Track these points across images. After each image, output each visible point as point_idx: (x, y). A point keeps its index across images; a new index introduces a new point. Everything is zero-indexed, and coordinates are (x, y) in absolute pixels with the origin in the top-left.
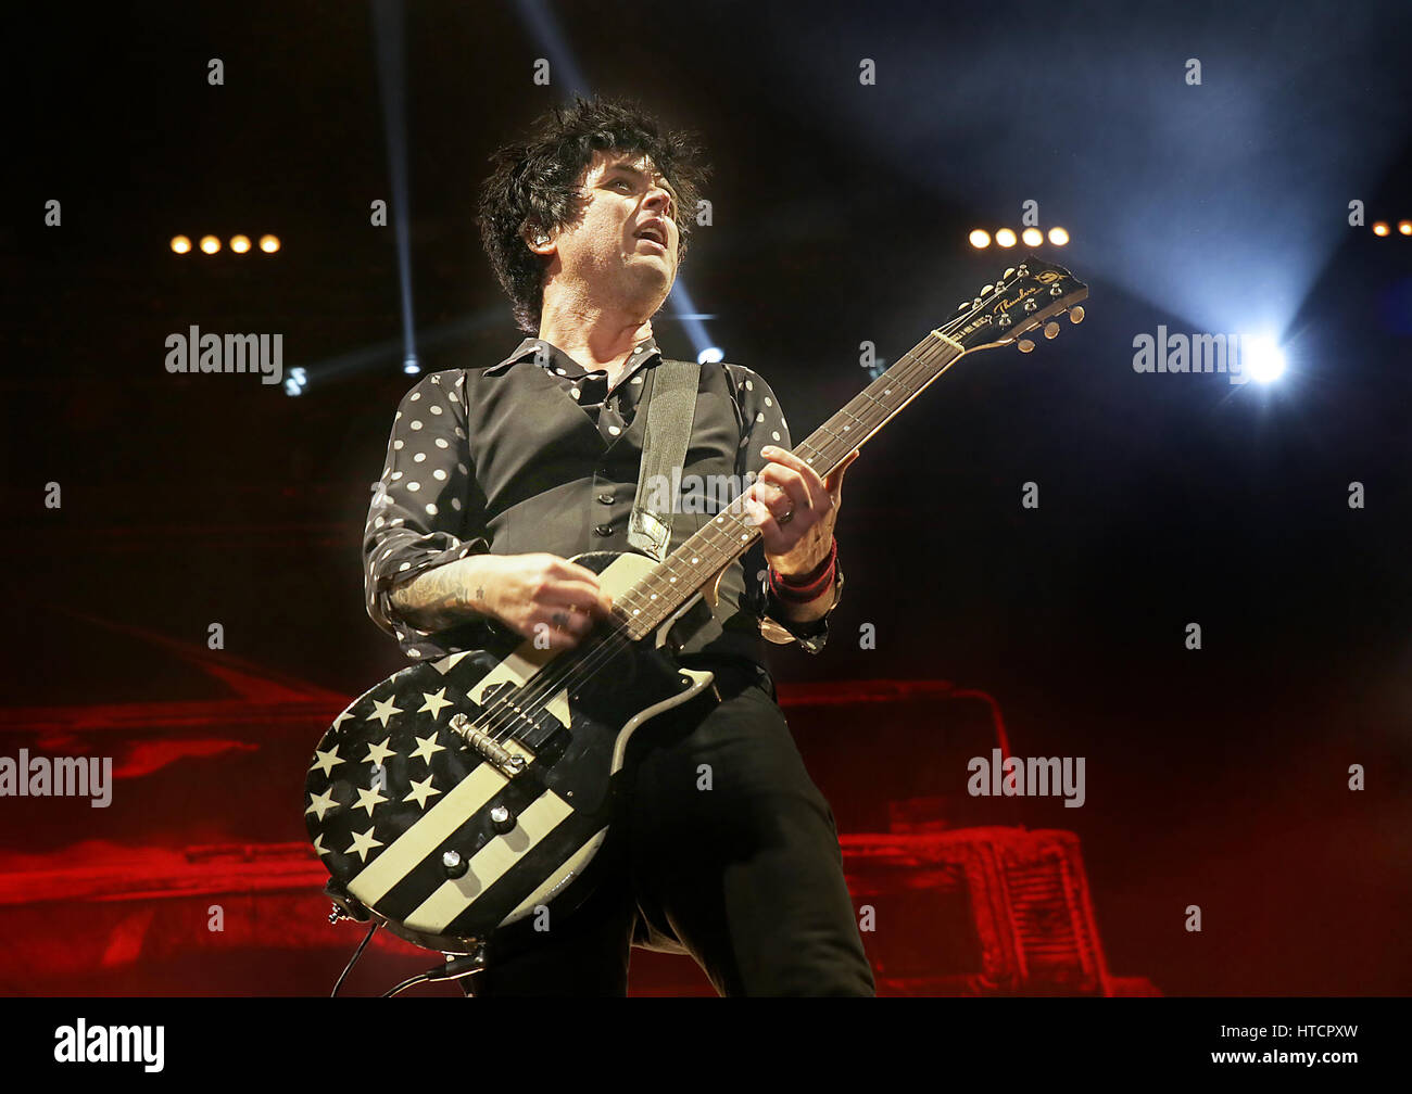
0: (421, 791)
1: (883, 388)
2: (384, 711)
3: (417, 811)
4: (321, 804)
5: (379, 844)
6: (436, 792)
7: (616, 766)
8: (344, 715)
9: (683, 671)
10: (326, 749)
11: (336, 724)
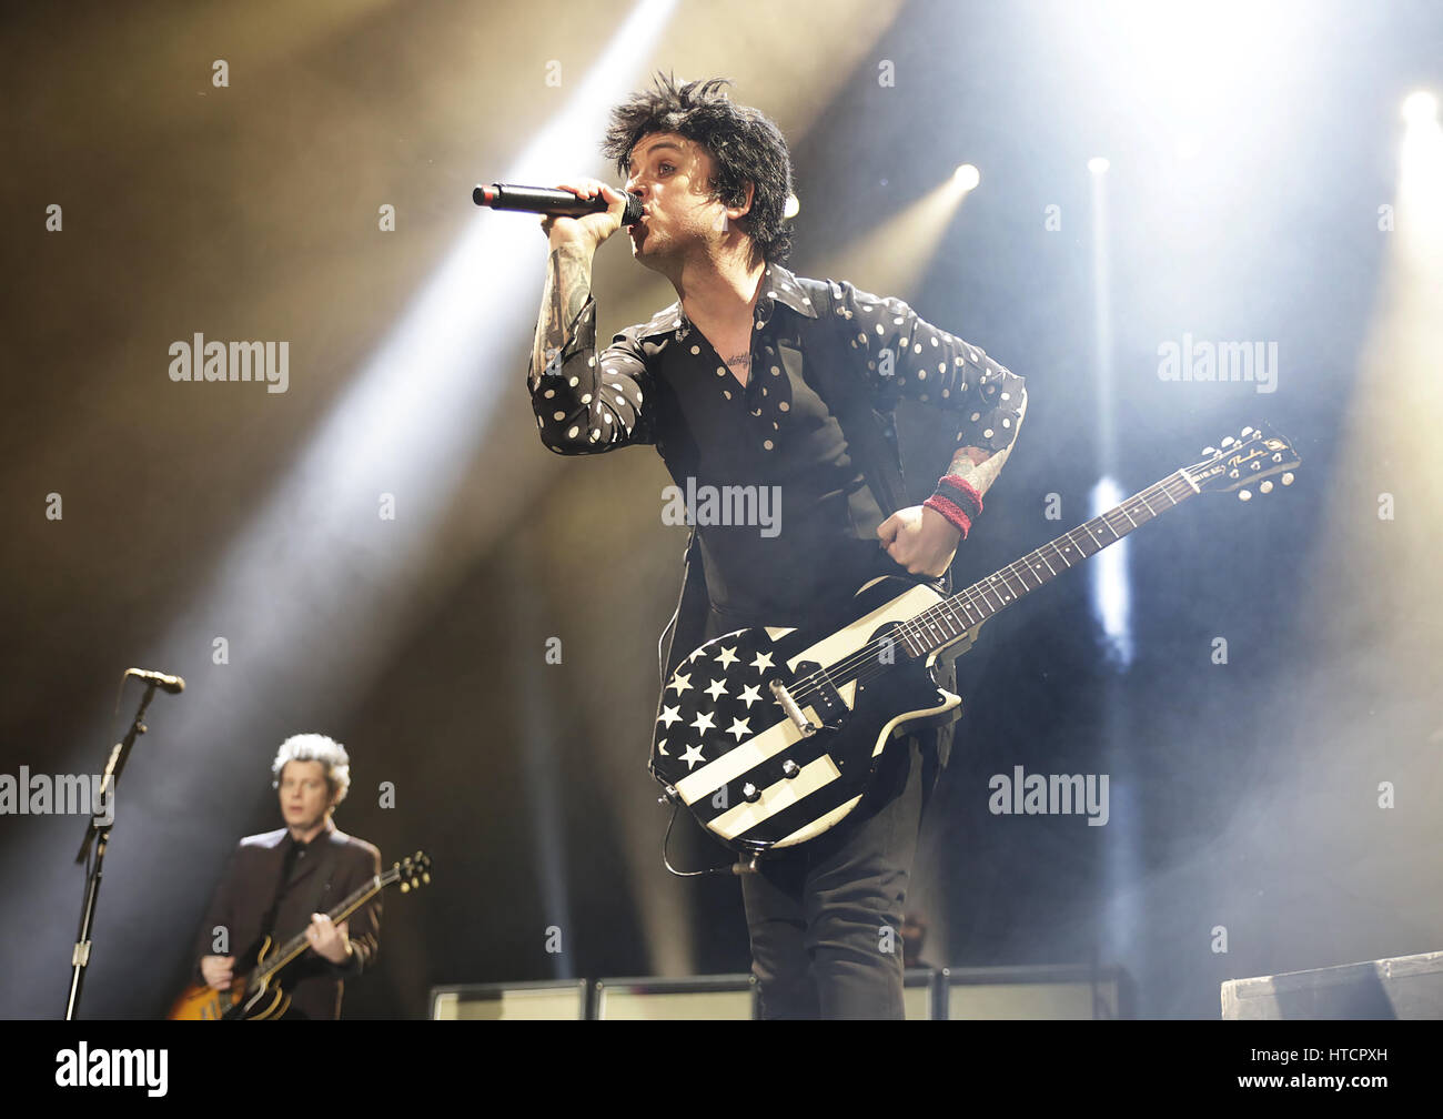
0: (739, 727)
1: (1133, 506)
2: (727, 657)
3: (732, 743)
4: (670, 716)
5: (703, 759)
6: (749, 731)
7: (878, 750)
8: (699, 652)
9: (941, 691)
10: (682, 674)
11: (693, 657)
